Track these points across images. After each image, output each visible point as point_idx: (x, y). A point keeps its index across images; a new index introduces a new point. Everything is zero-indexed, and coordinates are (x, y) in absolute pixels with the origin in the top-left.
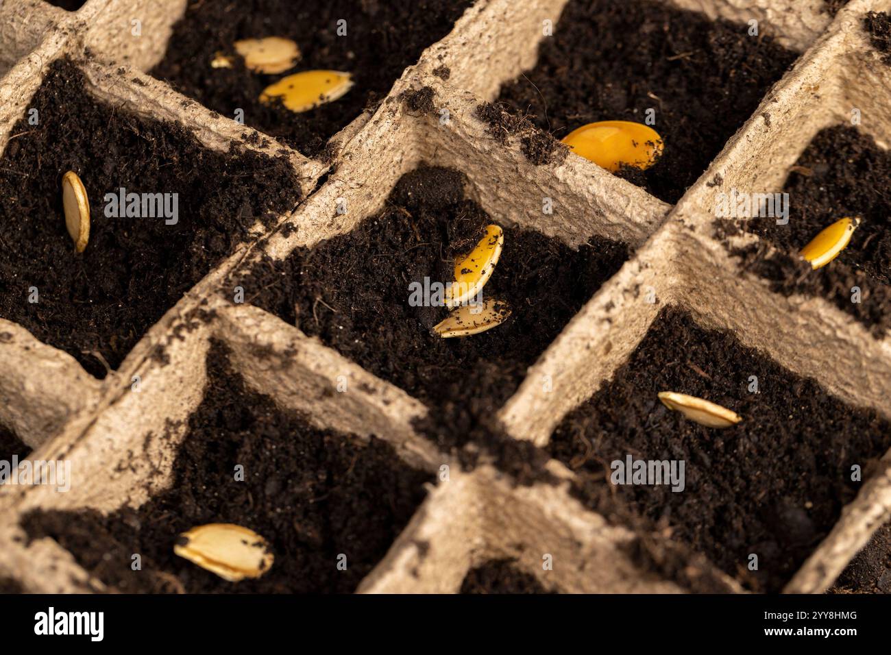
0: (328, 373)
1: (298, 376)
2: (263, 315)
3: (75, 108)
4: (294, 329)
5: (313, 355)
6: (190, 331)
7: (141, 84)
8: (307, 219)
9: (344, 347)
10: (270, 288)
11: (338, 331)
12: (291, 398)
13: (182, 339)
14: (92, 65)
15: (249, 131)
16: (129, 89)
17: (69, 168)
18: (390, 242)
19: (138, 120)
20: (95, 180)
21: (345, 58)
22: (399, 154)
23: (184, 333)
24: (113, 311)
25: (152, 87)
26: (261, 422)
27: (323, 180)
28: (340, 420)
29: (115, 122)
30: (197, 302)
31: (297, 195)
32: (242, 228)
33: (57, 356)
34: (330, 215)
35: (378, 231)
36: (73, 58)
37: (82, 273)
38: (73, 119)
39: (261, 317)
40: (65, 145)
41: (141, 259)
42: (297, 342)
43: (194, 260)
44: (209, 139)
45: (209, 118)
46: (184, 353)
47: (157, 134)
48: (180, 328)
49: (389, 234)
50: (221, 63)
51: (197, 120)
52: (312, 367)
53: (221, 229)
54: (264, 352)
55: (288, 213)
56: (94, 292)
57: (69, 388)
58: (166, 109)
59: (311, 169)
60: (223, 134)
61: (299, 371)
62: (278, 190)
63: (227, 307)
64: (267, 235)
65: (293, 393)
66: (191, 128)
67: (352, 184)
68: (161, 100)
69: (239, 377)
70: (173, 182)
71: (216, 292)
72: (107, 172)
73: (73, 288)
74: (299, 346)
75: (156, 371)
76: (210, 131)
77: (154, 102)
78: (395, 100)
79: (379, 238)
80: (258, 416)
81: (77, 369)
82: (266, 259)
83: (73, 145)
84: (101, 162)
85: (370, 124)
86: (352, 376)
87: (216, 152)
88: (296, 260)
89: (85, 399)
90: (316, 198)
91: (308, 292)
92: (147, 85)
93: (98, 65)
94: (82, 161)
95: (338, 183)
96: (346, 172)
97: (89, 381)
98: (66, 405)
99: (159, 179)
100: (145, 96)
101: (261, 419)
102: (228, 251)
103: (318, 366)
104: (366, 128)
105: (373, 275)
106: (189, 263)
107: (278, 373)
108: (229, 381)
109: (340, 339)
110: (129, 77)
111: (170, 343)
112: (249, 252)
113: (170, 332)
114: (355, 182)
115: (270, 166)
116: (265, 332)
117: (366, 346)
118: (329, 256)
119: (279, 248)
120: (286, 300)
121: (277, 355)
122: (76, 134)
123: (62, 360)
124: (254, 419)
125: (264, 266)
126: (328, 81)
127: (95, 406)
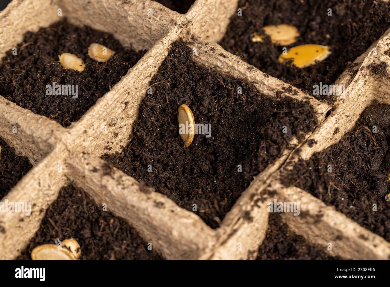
0: (342, 228)
1: (322, 228)
2: (302, 192)
3: (186, 69)
4: (319, 201)
5: (332, 217)
6: (263, 202)
7: (224, 57)
8: (321, 136)
9: (345, 210)
10: (304, 177)
11: (342, 202)
12: (316, 238)
13: (259, 207)
14: (196, 45)
15: (286, 85)
16: (217, 59)
17: (184, 102)
18: (360, 146)
19: (222, 77)
20: (198, 109)
21: (325, 38)
22: (365, 97)
23: (260, 203)
24: (211, 184)
25: (230, 58)
26: (301, 252)
27: (328, 114)
28: (345, 252)
29: (210, 78)
30: (265, 185)
31: (315, 123)
32: (286, 142)
33: (190, 216)
34: (332, 133)
35: (354, 140)
36: (184, 40)
37: (189, 159)
38: (185, 75)
39: (301, 194)
40: (181, 89)
41: (223, 154)
42: (322, 209)
43: (260, 159)
44: (263, 88)
45: (263, 77)
46: (260, 214)
47: (234, 85)
48: (258, 200)
49: (360, 142)
50: (257, 39)
51: (257, 78)
52: (332, 224)
53: (275, 142)
54: (304, 214)
55: (311, 133)
56: (197, 171)
57: (198, 235)
58: (239, 71)
59: (322, 108)
60: (272, 87)
61: (323, 226)
62: (305, 120)
63: (282, 188)
64: (300, 145)
65: (317, 236)
66: (253, 82)
67: (343, 116)
68: (236, 66)
69: (286, 226)
70: (241, 111)
71: (276, 180)
72: (205, 105)
73: (184, 167)
74: (324, 212)
75: (246, 225)
76: (264, 84)
77: (232, 67)
78: (365, 68)
79: (355, 144)
80: (299, 249)
81: (201, 224)
82: (301, 160)
83: (185, 90)
84: (202, 99)
85: (353, 83)
86: (355, 230)
87: (267, 96)
88: (316, 160)
89: (208, 241)
90: (325, 125)
91: (325, 180)
92: (227, 57)
93: (200, 45)
94: (190, 98)
95: (336, 116)
96: (341, 110)
97: (208, 230)
98: (196, 245)
99: (233, 109)
100: (227, 64)
101: (301, 250)
102: (279, 155)
103: (335, 224)
104: (351, 85)
105: (353, 165)
106: (256, 160)
107: (310, 225)
108: (280, 227)
109: (343, 206)
110: (217, 52)
111: (252, 209)
112: (291, 155)
113: (252, 203)
114: (345, 115)
115: (301, 107)
116: (305, 203)
117: (356, 209)
118: (331, 156)
119: (307, 153)
120: (313, 184)
121: (312, 217)
122: (188, 84)
123: (192, 218)
124: (296, 251)
125: (300, 164)
126: (317, 51)
127: (214, 246)
